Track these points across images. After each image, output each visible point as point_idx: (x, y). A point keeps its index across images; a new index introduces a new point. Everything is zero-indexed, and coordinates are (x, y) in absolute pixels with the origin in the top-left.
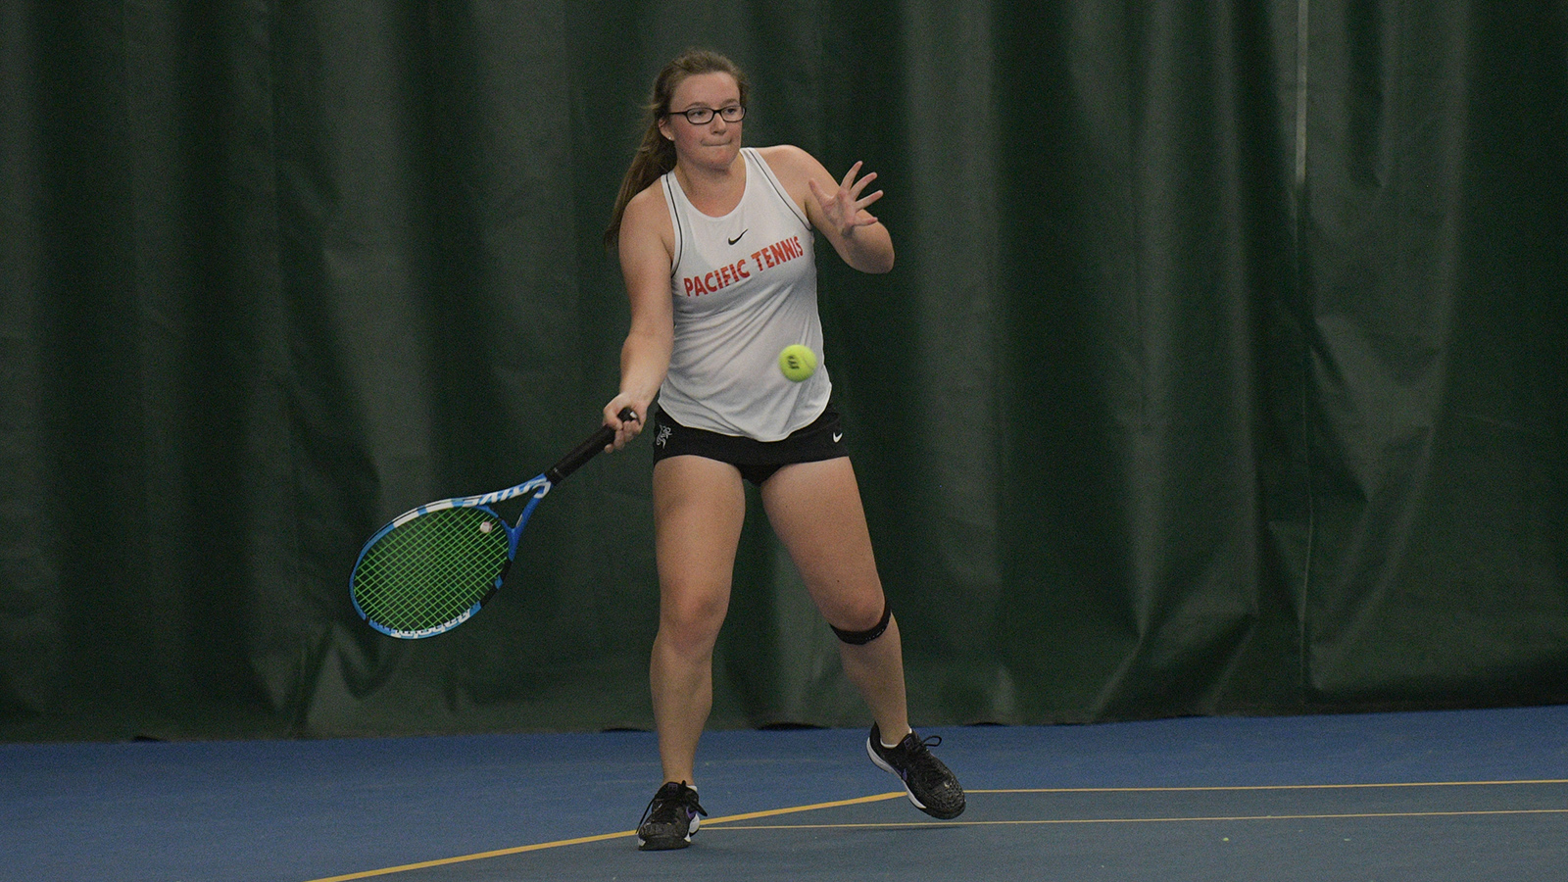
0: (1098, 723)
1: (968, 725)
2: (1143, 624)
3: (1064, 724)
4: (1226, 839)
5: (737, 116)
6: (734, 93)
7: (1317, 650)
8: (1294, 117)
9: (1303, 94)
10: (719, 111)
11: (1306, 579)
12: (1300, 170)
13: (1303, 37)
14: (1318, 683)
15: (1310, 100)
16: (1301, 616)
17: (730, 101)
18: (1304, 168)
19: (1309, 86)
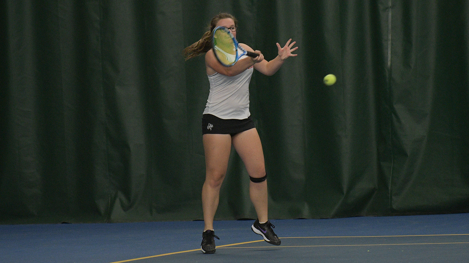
0: (332, 218)
1: (296, 219)
2: (345, 190)
3: (323, 219)
4: (368, 251)
5: (234, 30)
6: (233, 24)
7: (394, 198)
8: (387, 49)
9: (390, 42)
10: (230, 28)
11: (391, 178)
12: (389, 63)
13: (390, 26)
14: (394, 207)
15: (392, 44)
16: (390, 188)
17: (232, 25)
18: (390, 63)
19: (392, 40)
